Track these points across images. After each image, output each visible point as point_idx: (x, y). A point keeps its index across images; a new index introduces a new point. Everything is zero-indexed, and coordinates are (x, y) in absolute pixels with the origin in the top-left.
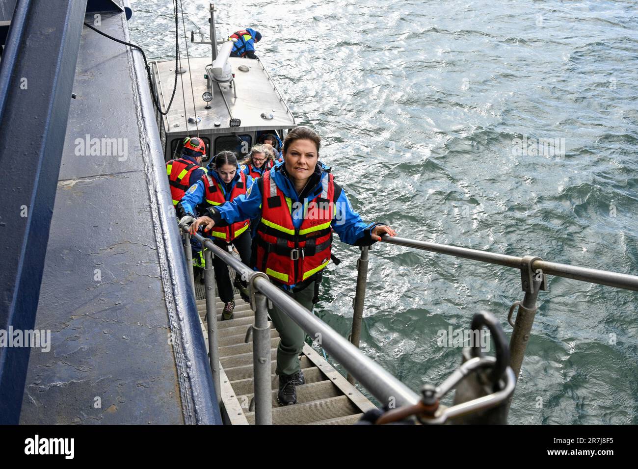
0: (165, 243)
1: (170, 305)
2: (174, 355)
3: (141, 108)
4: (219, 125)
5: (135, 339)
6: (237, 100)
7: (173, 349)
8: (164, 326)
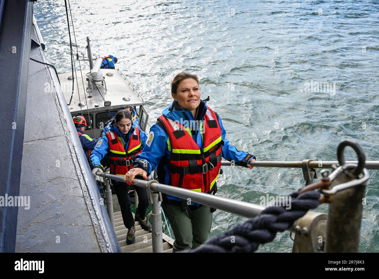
0: (83, 176)
1: (91, 211)
2: (98, 241)
3: (58, 100)
4: (98, 106)
5: (72, 234)
6: (107, 91)
7: (97, 237)
8: (89, 224)
